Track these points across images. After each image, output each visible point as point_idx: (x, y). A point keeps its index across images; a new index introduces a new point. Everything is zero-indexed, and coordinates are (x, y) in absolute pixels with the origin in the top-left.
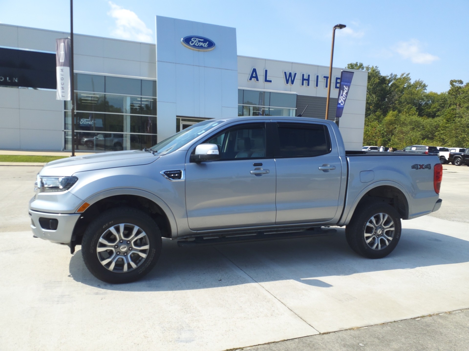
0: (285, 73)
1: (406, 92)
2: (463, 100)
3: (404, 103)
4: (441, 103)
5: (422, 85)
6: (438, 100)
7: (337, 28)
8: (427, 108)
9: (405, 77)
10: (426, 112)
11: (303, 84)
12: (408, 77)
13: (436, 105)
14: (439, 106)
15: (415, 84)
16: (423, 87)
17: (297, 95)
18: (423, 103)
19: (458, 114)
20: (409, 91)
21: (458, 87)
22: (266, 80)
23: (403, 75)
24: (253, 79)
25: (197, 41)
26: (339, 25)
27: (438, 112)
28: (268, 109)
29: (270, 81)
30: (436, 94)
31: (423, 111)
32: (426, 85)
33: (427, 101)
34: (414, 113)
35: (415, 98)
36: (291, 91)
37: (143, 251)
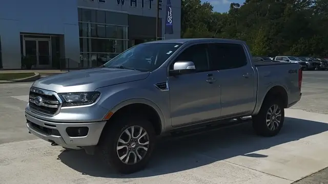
1: (198, 12)
4: (224, 21)
5: (210, 7)
6: (221, 19)
8: (214, 25)
11: (131, 5)
13: (220, 23)
14: (223, 24)
15: (204, 5)
17: (128, 14)
18: (210, 21)
20: (200, 11)
21: (237, 9)
22: (100, 1)
28: (104, 26)
29: (104, 2)
32: (212, 6)
33: (214, 20)
35: (205, 17)
36: (122, 11)
37: (146, 146)
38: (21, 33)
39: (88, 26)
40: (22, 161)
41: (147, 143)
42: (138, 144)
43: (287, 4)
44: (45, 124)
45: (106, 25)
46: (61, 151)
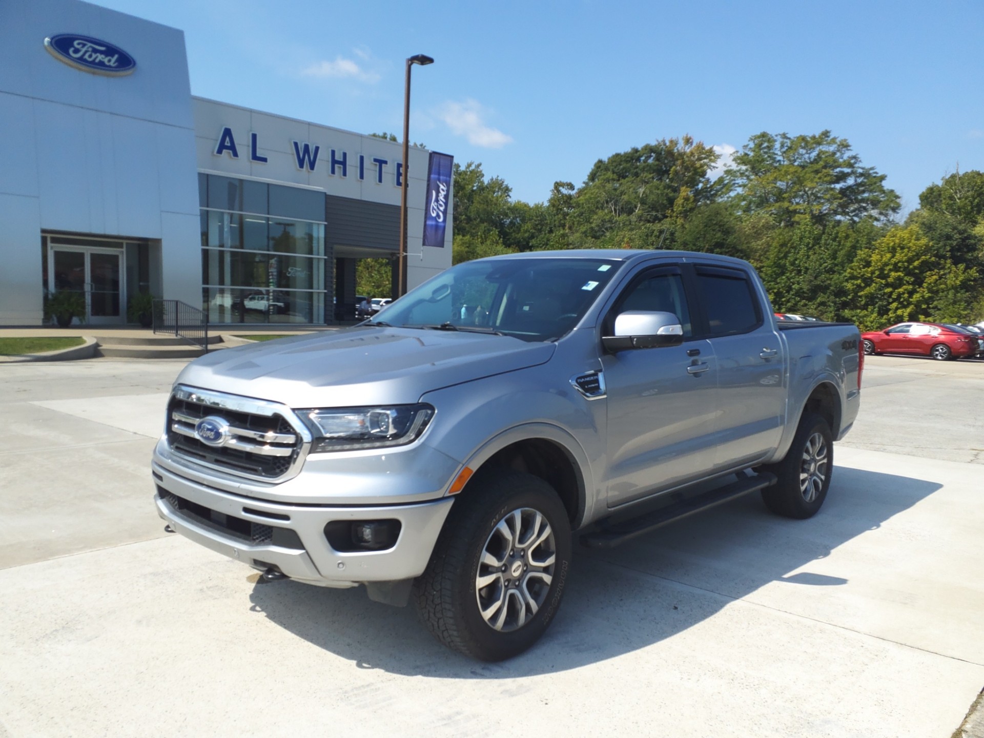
0: (296, 144)
1: (477, 199)
2: (578, 219)
3: (475, 219)
4: (537, 223)
5: (503, 188)
6: (531, 218)
7: (416, 61)
8: (514, 231)
9: (473, 170)
10: (513, 239)
11: (333, 172)
12: (479, 170)
13: (528, 226)
14: (534, 228)
15: (490, 184)
16: (505, 192)
17: (325, 193)
18: (506, 222)
19: (571, 244)
20: (482, 197)
21: (567, 195)
22: (255, 157)
23: (469, 165)
24: (224, 151)
25: (88, 48)
26: (420, 56)
27: (533, 240)
28: (264, 222)
29: (265, 160)
30: (526, 205)
31: (507, 237)
32: (510, 188)
33: (514, 218)
34: (496, 240)
35: (493, 212)
36: (309, 185)
37: (546, 570)
38: (43, 231)
39: (222, 221)
40: (139, 622)
41: (551, 561)
42: (526, 564)
43: (683, 188)
44: (247, 510)
45: (268, 219)
46: (250, 579)
